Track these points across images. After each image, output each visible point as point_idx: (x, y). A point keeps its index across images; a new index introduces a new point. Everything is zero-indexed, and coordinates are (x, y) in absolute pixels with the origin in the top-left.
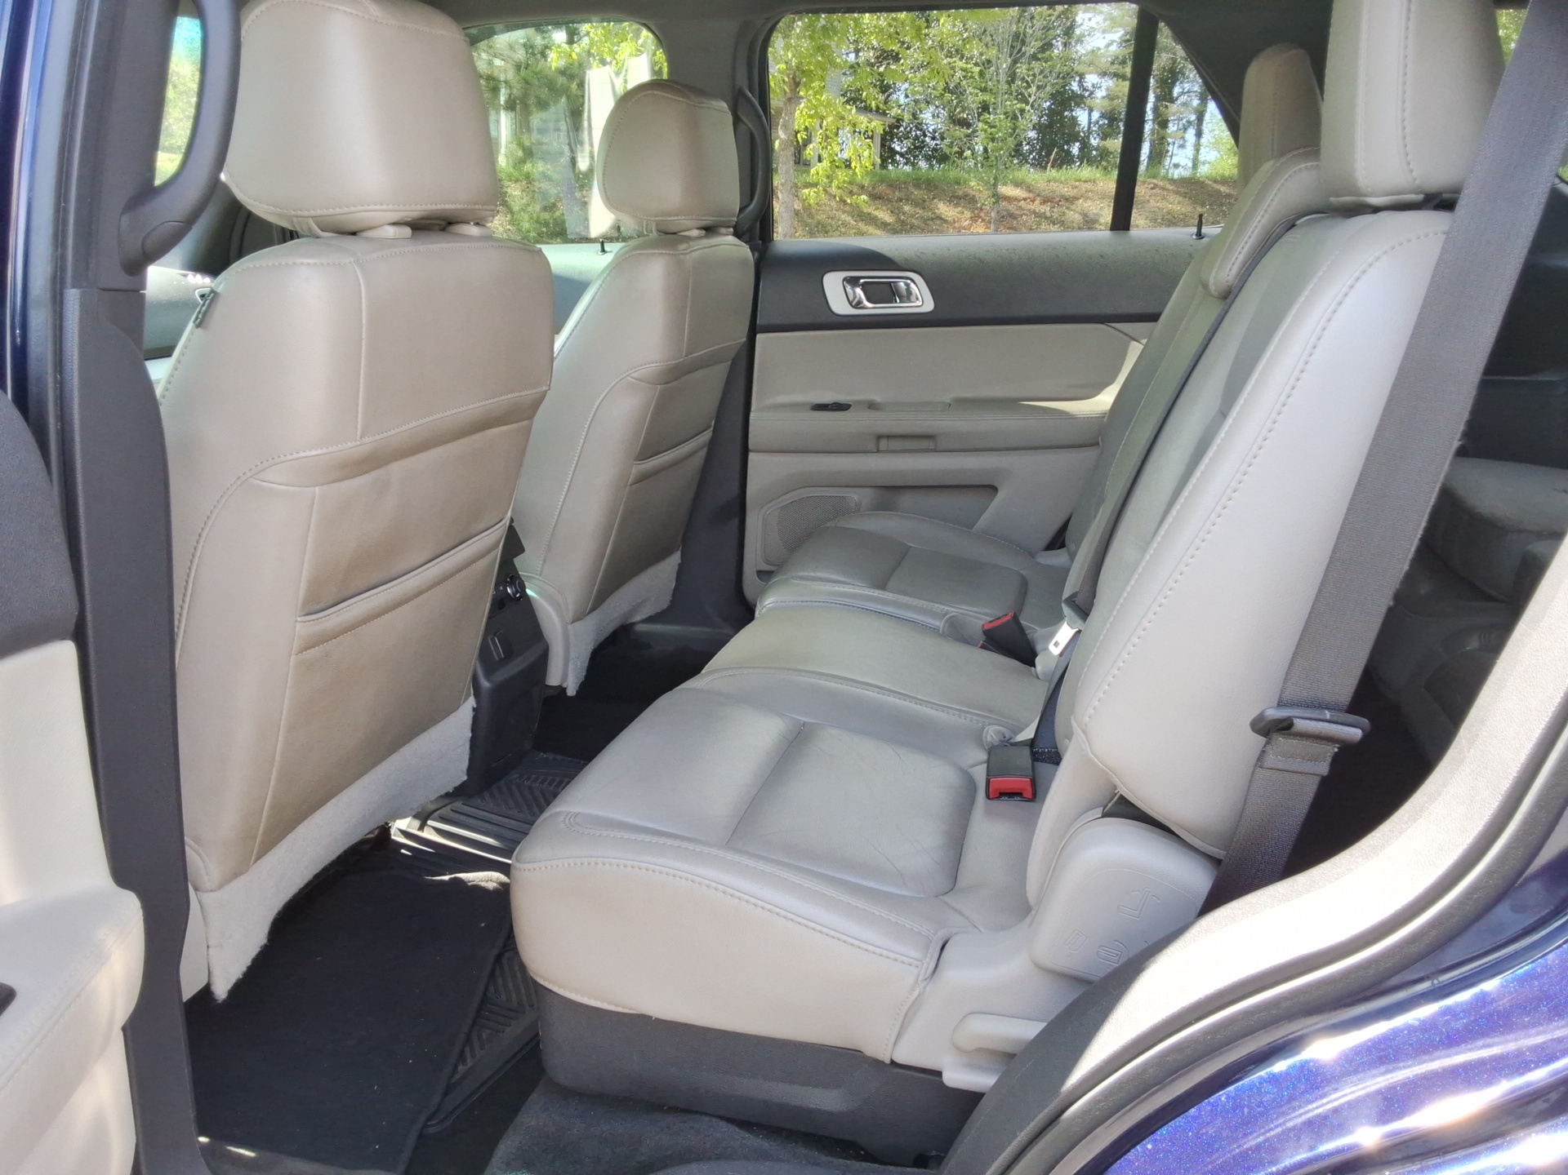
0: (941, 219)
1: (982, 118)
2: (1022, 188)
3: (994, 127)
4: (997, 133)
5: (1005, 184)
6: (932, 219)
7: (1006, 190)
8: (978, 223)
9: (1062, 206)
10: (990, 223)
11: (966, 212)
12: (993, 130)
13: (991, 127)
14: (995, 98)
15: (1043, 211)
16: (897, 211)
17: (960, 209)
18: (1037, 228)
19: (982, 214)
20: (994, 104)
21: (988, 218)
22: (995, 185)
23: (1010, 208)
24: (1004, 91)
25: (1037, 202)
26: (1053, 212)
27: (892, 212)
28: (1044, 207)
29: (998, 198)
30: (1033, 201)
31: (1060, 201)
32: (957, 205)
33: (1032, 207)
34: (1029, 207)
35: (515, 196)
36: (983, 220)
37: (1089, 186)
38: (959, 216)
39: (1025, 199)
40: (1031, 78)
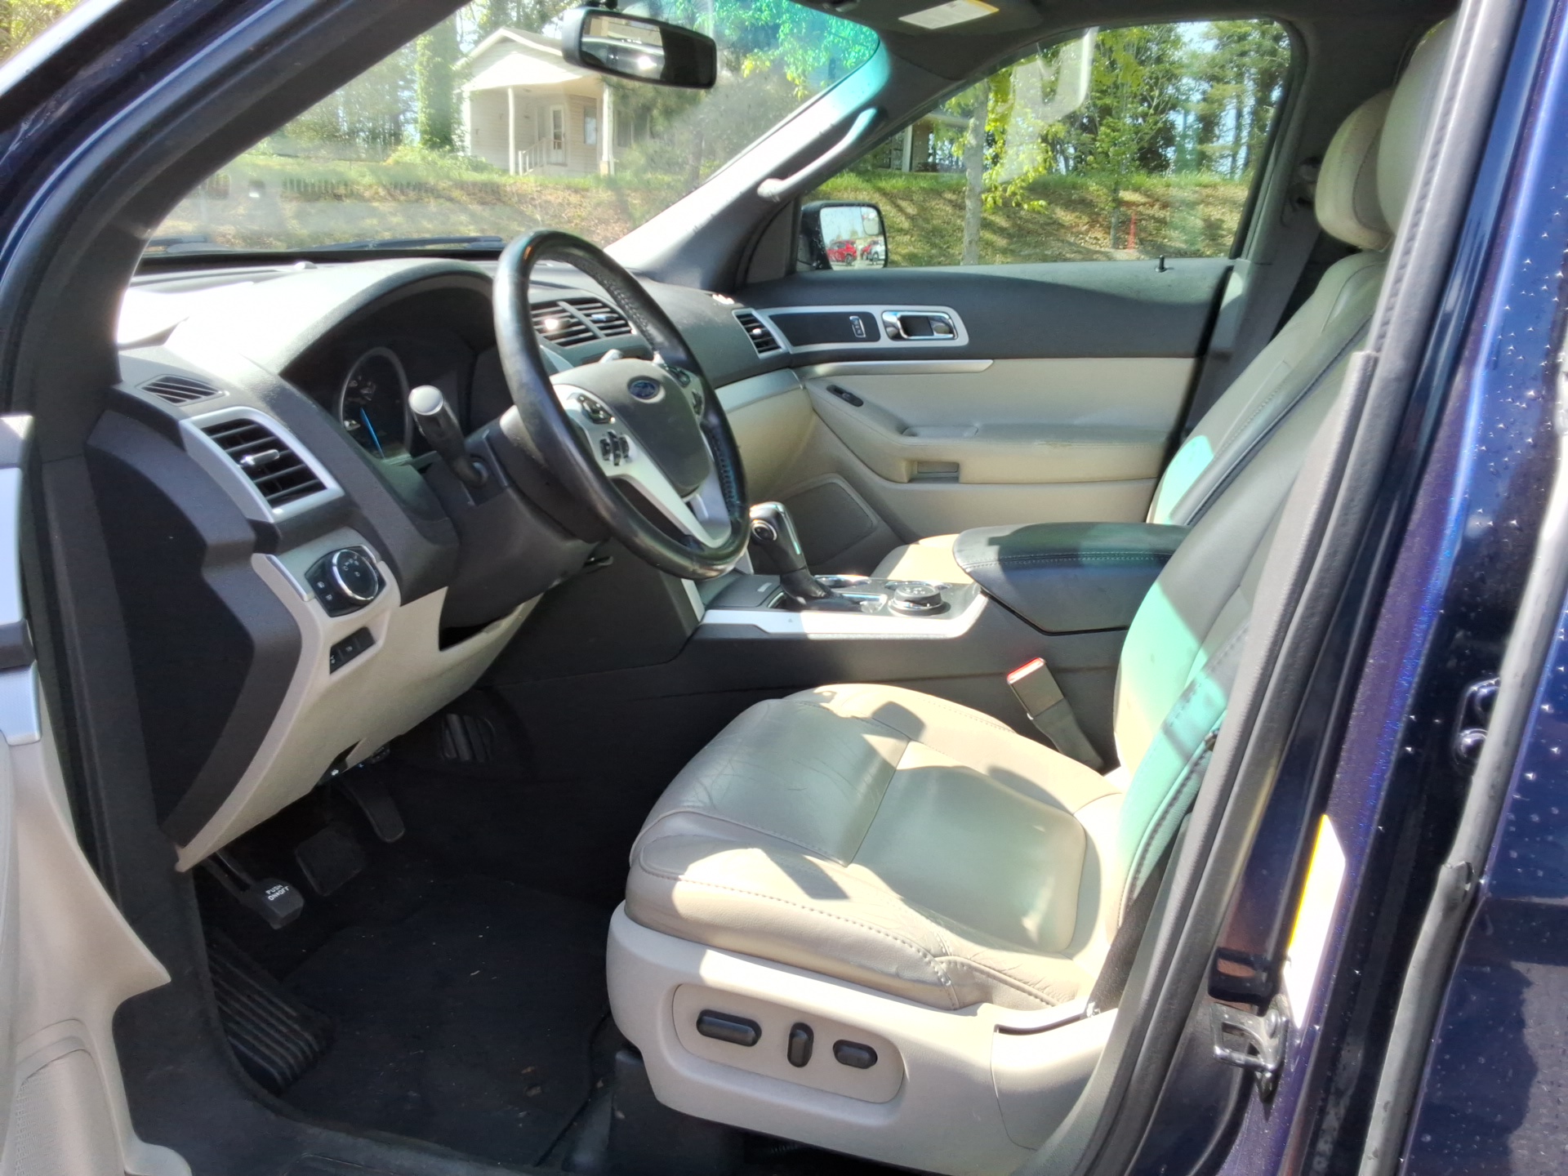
0: (1059, 224)
1: (1105, 122)
2: (1140, 192)
3: (1118, 131)
4: (1120, 137)
5: (1126, 189)
6: (1049, 224)
7: (1126, 195)
8: (1096, 228)
9: (1182, 211)
10: (1109, 228)
11: (1083, 217)
12: (1115, 134)
13: (1114, 131)
14: (1118, 102)
15: (1162, 216)
16: (1013, 216)
17: (1077, 214)
18: (1157, 233)
19: (1100, 220)
20: (1117, 107)
21: (1106, 223)
22: (1116, 191)
23: (1129, 212)
24: (1128, 95)
25: (1156, 207)
26: (1173, 217)
27: (1008, 217)
28: (1164, 212)
29: (1119, 203)
30: (1152, 206)
31: (1180, 206)
32: (1074, 211)
33: (1151, 212)
34: (1148, 212)
35: (635, 204)
36: (1101, 226)
37: (1209, 191)
38: (1077, 220)
39: (1144, 204)
40: (1153, 80)
